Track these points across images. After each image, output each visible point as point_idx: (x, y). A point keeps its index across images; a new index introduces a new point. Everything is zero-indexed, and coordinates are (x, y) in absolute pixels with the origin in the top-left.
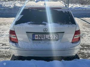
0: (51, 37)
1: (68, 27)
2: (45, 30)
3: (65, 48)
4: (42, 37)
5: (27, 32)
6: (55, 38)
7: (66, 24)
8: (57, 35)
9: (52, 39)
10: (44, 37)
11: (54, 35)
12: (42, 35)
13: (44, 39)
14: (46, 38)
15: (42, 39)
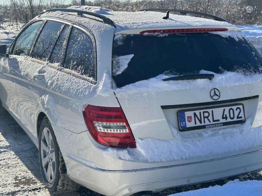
2: (215, 94)
4: (204, 117)
5: (163, 107)
8: (241, 107)
9: (229, 120)
10: (210, 118)
11: (234, 108)
12: (204, 112)
13: (210, 122)
14: (214, 120)
15: (207, 125)
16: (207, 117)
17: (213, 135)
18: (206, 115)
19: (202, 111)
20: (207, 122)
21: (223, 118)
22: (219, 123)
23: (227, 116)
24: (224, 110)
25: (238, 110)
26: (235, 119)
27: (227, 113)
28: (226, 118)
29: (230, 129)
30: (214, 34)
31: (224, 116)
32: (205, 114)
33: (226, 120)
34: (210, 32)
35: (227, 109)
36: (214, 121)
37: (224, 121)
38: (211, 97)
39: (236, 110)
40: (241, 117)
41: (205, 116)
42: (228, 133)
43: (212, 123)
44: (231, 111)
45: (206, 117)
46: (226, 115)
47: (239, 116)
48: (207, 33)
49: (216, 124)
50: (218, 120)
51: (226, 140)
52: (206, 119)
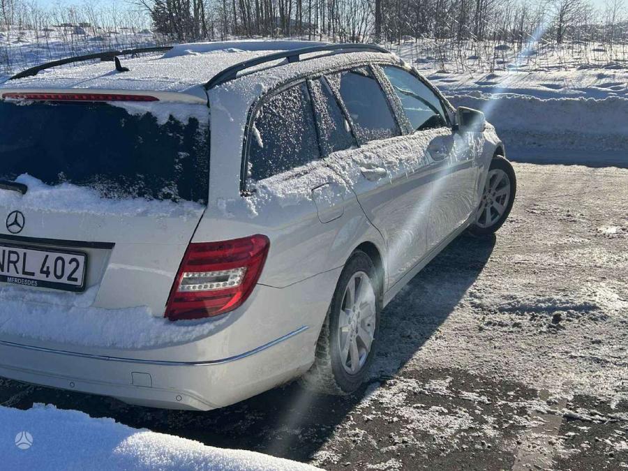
0: (52, 270)
1: (145, 213)
2: (16, 222)
3: (113, 346)
4: (10, 262)
6: (70, 278)
7: (141, 194)
8: (81, 259)
9: (52, 278)
10: (19, 265)
11: (67, 257)
12: (10, 252)
13: (18, 273)
14: (26, 270)
15: (10, 277)
16: (15, 263)
17: (15, 298)
18: (14, 257)
19: (7, 249)
20: (12, 273)
21: (42, 272)
22: (31, 280)
23: (50, 270)
24: (47, 256)
25: (74, 264)
26: (64, 280)
27: (51, 263)
28: (48, 273)
29: (49, 297)
30: (115, 107)
31: (45, 269)
32: (11, 255)
33: (47, 276)
34: (109, 103)
35: (53, 256)
36: (24, 273)
37: (43, 277)
38: (7, 227)
39: (70, 263)
40: (76, 280)
41: (11, 259)
42: (42, 301)
43: (21, 275)
44: (60, 262)
45: (12, 262)
46: (48, 268)
47: (73, 276)
48: (105, 104)
49: (27, 279)
50: (33, 274)
51: (31, 313)
52: (12, 265)
